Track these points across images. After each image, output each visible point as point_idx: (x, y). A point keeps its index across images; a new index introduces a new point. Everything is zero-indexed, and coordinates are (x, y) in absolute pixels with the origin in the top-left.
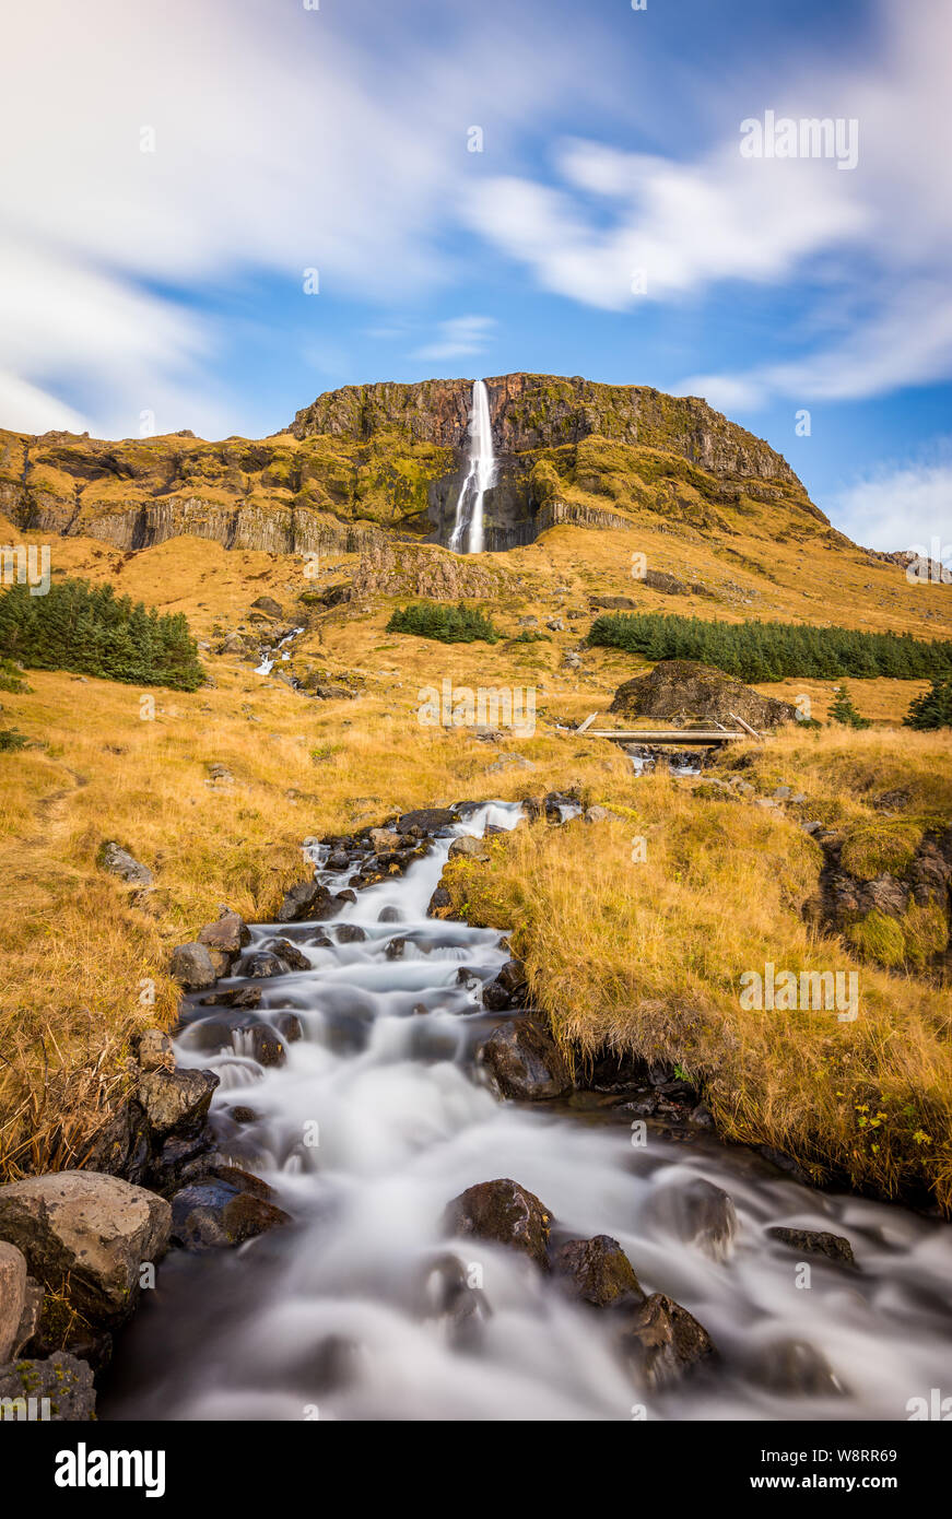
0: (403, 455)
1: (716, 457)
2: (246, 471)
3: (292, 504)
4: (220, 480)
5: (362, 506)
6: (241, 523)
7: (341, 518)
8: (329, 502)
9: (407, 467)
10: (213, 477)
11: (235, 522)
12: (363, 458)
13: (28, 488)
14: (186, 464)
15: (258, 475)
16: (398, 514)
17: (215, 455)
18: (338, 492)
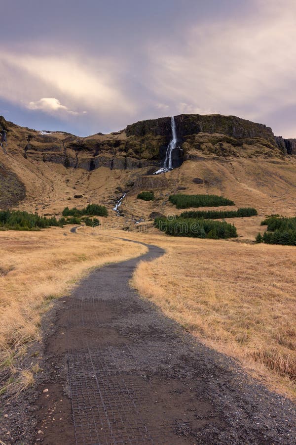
0: (153, 139)
1: (236, 133)
2: (115, 147)
3: (125, 156)
4: (109, 151)
5: (142, 155)
6: (114, 163)
7: (138, 158)
8: (134, 155)
9: (154, 143)
10: (107, 150)
11: (112, 163)
12: (143, 141)
13: (66, 156)
14: (101, 147)
15: (117, 148)
16: (152, 156)
17: (108, 144)
18: (137, 152)
